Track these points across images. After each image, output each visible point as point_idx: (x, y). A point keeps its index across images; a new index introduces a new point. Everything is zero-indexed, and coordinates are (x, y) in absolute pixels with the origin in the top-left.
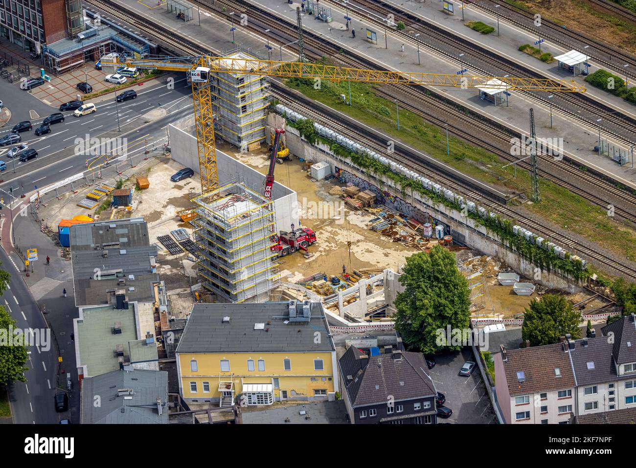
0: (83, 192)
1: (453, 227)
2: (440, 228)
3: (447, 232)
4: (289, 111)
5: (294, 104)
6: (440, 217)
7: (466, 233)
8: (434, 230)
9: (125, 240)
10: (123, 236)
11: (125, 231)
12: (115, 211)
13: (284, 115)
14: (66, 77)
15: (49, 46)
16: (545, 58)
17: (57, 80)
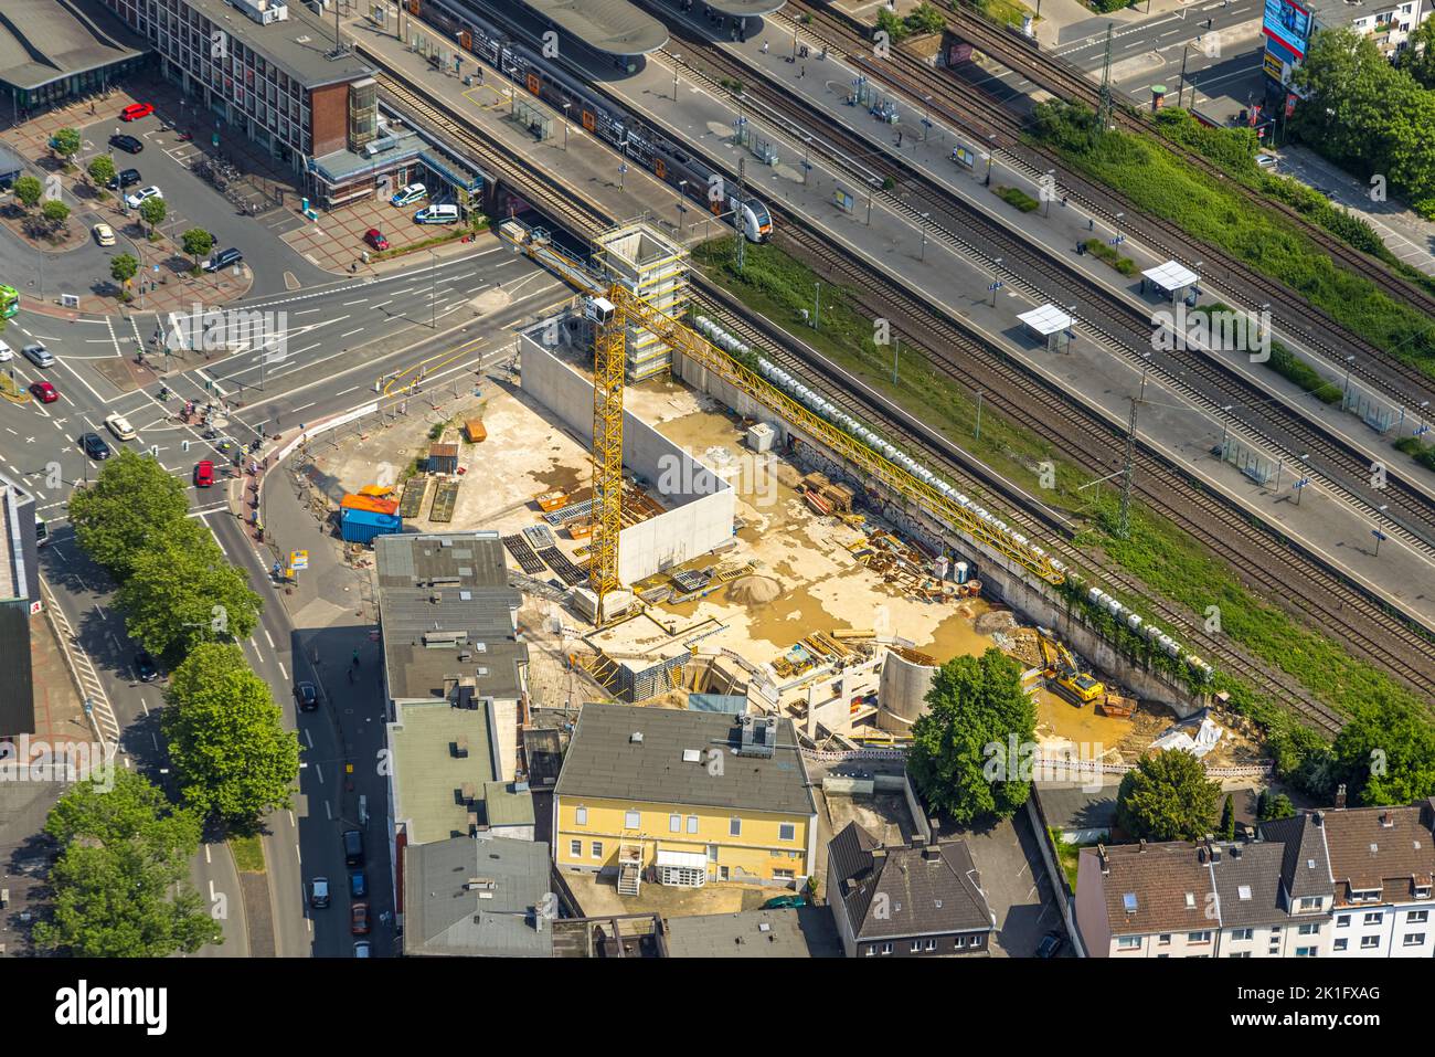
0: (375, 437)
1: (984, 566)
2: (962, 566)
3: (973, 573)
4: (718, 331)
5: (722, 315)
6: (962, 549)
7: (1006, 582)
8: (951, 568)
9: (466, 571)
10: (464, 563)
11: (467, 554)
12: (430, 480)
13: (709, 336)
14: (343, 215)
15: (318, 160)
16: (1124, 268)
17: (329, 220)
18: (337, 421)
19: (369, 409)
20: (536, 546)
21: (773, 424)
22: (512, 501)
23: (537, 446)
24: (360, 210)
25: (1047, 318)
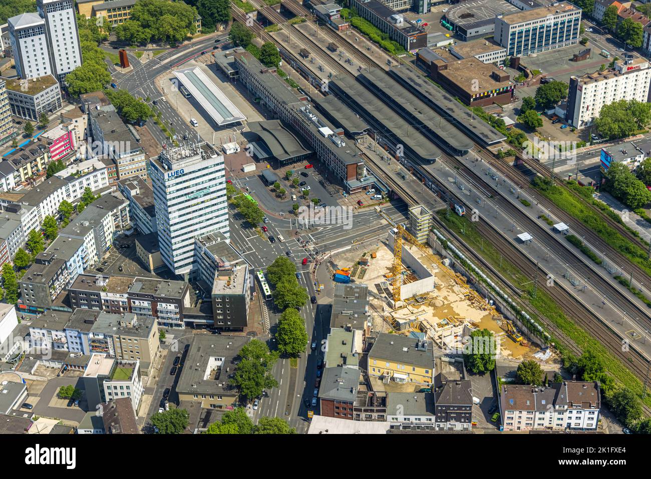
0: (349, 255)
1: (497, 302)
2: (491, 302)
3: (494, 304)
4: (438, 234)
5: (441, 230)
6: (492, 297)
7: (502, 307)
8: (489, 301)
9: (357, 295)
10: (357, 293)
11: (358, 290)
12: (360, 267)
13: (436, 235)
14: (353, 196)
15: (349, 182)
16: (550, 223)
17: (350, 197)
18: (340, 250)
19: (349, 247)
20: (383, 287)
21: (450, 259)
22: (380, 274)
23: (389, 260)
24: (358, 195)
25: (525, 236)
